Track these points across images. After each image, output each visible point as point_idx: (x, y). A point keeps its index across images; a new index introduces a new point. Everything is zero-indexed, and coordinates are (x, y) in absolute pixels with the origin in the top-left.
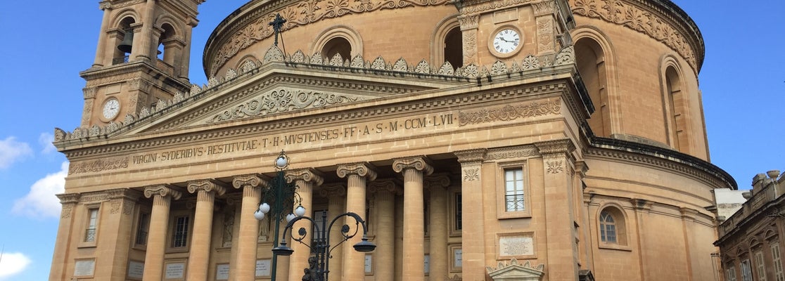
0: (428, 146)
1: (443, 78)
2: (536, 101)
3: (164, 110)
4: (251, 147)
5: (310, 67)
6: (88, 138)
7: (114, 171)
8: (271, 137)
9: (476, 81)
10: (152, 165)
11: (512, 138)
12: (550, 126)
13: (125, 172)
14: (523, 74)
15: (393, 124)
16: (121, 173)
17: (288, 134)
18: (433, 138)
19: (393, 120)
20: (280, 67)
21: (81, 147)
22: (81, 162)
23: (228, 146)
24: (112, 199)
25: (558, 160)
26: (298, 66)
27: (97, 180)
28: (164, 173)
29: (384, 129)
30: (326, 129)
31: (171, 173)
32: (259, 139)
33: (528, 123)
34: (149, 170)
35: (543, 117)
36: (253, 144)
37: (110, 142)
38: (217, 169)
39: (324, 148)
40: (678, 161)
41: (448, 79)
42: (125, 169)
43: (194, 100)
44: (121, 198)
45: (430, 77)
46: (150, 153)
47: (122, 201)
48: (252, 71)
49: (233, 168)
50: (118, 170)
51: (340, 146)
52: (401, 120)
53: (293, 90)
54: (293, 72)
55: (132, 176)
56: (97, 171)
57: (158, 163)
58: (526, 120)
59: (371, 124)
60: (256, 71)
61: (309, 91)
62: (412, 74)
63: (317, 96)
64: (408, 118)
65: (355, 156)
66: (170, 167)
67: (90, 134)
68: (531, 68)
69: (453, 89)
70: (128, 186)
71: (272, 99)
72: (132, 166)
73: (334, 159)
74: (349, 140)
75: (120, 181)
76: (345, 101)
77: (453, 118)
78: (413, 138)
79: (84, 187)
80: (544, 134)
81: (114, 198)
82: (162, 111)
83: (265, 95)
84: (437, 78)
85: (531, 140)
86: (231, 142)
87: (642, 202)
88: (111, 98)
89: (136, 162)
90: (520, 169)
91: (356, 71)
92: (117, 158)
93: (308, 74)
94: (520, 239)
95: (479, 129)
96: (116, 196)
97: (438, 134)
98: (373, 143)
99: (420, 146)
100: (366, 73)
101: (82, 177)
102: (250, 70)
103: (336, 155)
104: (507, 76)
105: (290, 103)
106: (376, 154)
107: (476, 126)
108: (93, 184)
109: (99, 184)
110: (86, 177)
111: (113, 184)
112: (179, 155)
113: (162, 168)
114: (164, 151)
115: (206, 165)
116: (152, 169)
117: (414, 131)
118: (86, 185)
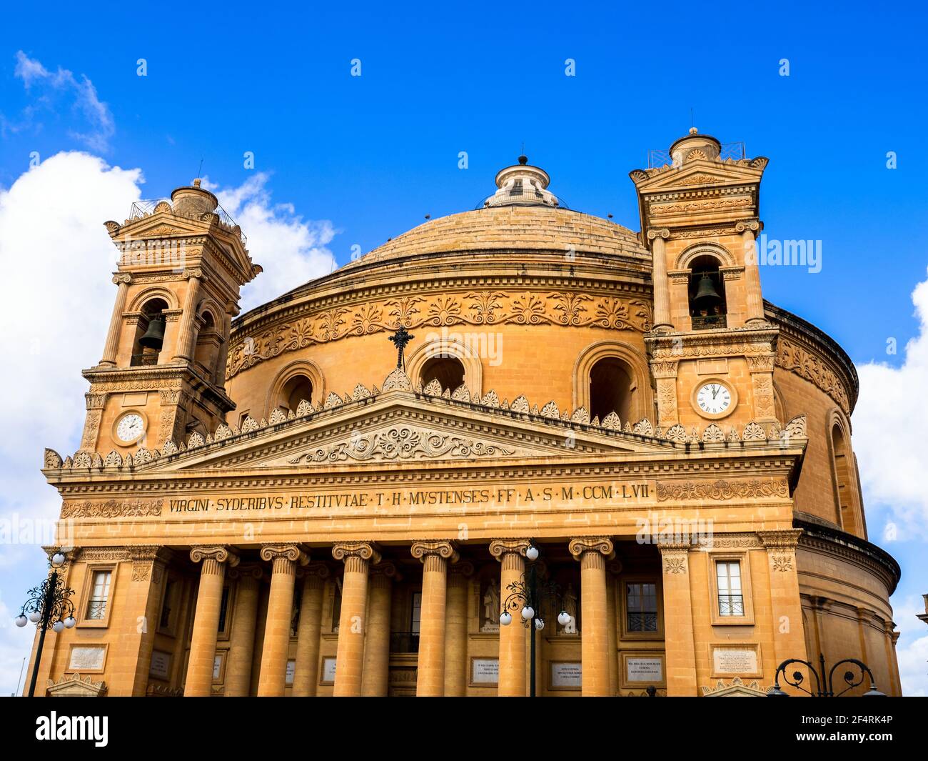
0: (617, 523)
1: (639, 439)
2: (756, 479)
3: (228, 440)
4: (358, 502)
5: (451, 403)
6: (101, 469)
7: (139, 518)
8: (388, 492)
9: (684, 447)
10: (201, 515)
11: (727, 523)
12: (776, 511)
13: (158, 522)
14: (745, 444)
15: (567, 491)
16: (151, 523)
17: (415, 491)
18: (622, 514)
19: (567, 486)
20: (406, 398)
21: (88, 479)
22: (82, 502)
23: (322, 499)
24: (134, 559)
25: (787, 555)
26: (434, 400)
27: (110, 531)
28: (221, 528)
29: (553, 496)
30: (471, 489)
31: (233, 529)
32: (372, 493)
33: (748, 506)
34: (196, 522)
35: (766, 500)
36: (361, 500)
37: (137, 478)
38: (306, 530)
39: (469, 514)
40: (857, 548)
41: (647, 440)
42: (158, 518)
43: (275, 431)
44: (150, 559)
45: (622, 435)
46: (197, 497)
47: (151, 564)
48: (365, 400)
49: (331, 530)
50: (144, 518)
51: (493, 514)
52: (577, 487)
53: (423, 430)
54: (425, 407)
55: (168, 529)
56: (109, 516)
57: (211, 513)
58: (744, 501)
59: (536, 488)
60: (371, 400)
61: (446, 434)
62: (598, 429)
63: (457, 443)
64: (588, 484)
65: (513, 529)
66: (231, 521)
67: (105, 464)
68: (754, 438)
69: (653, 454)
70: (162, 542)
71: (390, 440)
72: (167, 514)
73: (484, 529)
74: (504, 506)
75: (148, 535)
76: (497, 454)
77: (649, 489)
78: (595, 511)
79: (88, 538)
80: (768, 521)
81: (139, 559)
82: (225, 441)
83: (380, 432)
84: (632, 437)
85: (752, 528)
86: (329, 493)
87: (823, 600)
88: (131, 411)
89: (175, 509)
90: (738, 562)
91: (518, 416)
92: (143, 501)
93: (448, 412)
94: (740, 653)
95: (685, 507)
96: (142, 555)
97: (629, 510)
98: (539, 513)
99: (605, 523)
100: (532, 420)
101: (85, 524)
102: (362, 398)
103: (486, 524)
104: (723, 445)
105: (417, 448)
106: (543, 528)
107: (681, 503)
108: (105, 535)
109: (114, 535)
110: (91, 524)
111: (137, 537)
112: (246, 506)
113: (218, 522)
114: (221, 497)
115: (287, 523)
116: (203, 522)
117: (592, 504)
118: (92, 536)
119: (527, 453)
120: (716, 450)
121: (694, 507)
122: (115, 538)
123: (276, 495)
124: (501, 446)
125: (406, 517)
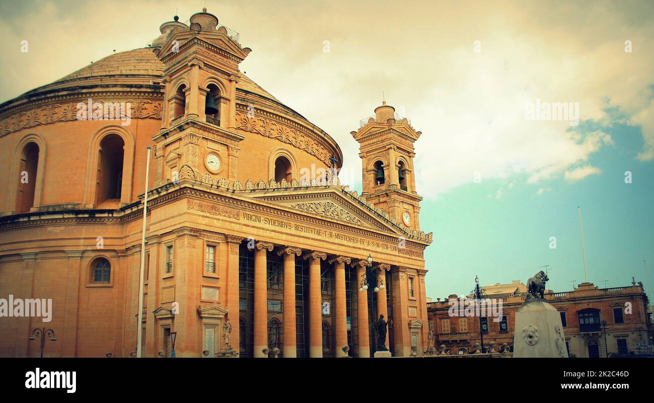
0: (390, 259)
3: (275, 189)
4: (318, 233)
7: (229, 219)
8: (328, 231)
10: (257, 224)
11: (412, 265)
12: (422, 263)
13: (240, 224)
15: (378, 244)
16: (236, 223)
17: (337, 233)
19: (378, 242)
20: (337, 190)
22: (199, 202)
23: (305, 228)
25: (423, 278)
27: (216, 223)
28: (268, 234)
29: (375, 245)
30: (353, 236)
31: (273, 235)
32: (322, 230)
33: (417, 260)
34: (257, 228)
35: (420, 258)
36: (320, 233)
38: (302, 242)
39: (354, 247)
42: (239, 222)
44: (237, 243)
45: (396, 227)
46: (256, 214)
47: (238, 246)
49: (310, 244)
50: (232, 220)
51: (360, 248)
52: (380, 243)
53: (339, 206)
54: (343, 196)
55: (244, 229)
57: (262, 224)
59: (370, 240)
61: (345, 210)
62: (391, 223)
63: (348, 215)
64: (383, 243)
65: (365, 256)
66: (273, 231)
67: (220, 184)
71: (327, 207)
72: (243, 220)
74: (362, 246)
75: (235, 230)
76: (359, 223)
77: (396, 248)
78: (386, 254)
80: (420, 266)
81: (232, 242)
83: (323, 202)
84: (398, 228)
85: (417, 268)
86: (308, 226)
88: (215, 153)
89: (246, 218)
91: (371, 211)
92: (231, 210)
94: (413, 309)
95: (404, 257)
96: (235, 241)
97: (392, 255)
98: (371, 251)
99: (387, 259)
101: (203, 216)
103: (358, 253)
104: (417, 238)
105: (336, 213)
106: (373, 257)
107: (403, 255)
108: (213, 225)
109: (218, 226)
110: (206, 217)
111: (230, 230)
112: (277, 224)
113: (267, 230)
114: (266, 217)
115: (294, 237)
116: (260, 228)
117: (385, 251)
118: (207, 224)
119: (367, 225)
120: (415, 239)
121: (407, 258)
122: (218, 228)
123: (289, 222)
124: (361, 221)
125: (335, 244)
